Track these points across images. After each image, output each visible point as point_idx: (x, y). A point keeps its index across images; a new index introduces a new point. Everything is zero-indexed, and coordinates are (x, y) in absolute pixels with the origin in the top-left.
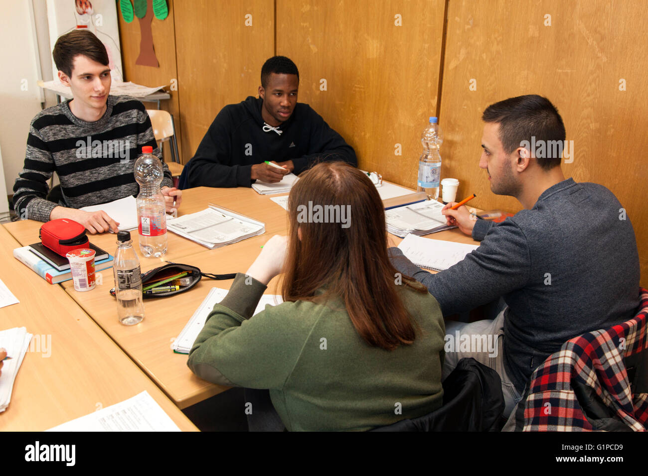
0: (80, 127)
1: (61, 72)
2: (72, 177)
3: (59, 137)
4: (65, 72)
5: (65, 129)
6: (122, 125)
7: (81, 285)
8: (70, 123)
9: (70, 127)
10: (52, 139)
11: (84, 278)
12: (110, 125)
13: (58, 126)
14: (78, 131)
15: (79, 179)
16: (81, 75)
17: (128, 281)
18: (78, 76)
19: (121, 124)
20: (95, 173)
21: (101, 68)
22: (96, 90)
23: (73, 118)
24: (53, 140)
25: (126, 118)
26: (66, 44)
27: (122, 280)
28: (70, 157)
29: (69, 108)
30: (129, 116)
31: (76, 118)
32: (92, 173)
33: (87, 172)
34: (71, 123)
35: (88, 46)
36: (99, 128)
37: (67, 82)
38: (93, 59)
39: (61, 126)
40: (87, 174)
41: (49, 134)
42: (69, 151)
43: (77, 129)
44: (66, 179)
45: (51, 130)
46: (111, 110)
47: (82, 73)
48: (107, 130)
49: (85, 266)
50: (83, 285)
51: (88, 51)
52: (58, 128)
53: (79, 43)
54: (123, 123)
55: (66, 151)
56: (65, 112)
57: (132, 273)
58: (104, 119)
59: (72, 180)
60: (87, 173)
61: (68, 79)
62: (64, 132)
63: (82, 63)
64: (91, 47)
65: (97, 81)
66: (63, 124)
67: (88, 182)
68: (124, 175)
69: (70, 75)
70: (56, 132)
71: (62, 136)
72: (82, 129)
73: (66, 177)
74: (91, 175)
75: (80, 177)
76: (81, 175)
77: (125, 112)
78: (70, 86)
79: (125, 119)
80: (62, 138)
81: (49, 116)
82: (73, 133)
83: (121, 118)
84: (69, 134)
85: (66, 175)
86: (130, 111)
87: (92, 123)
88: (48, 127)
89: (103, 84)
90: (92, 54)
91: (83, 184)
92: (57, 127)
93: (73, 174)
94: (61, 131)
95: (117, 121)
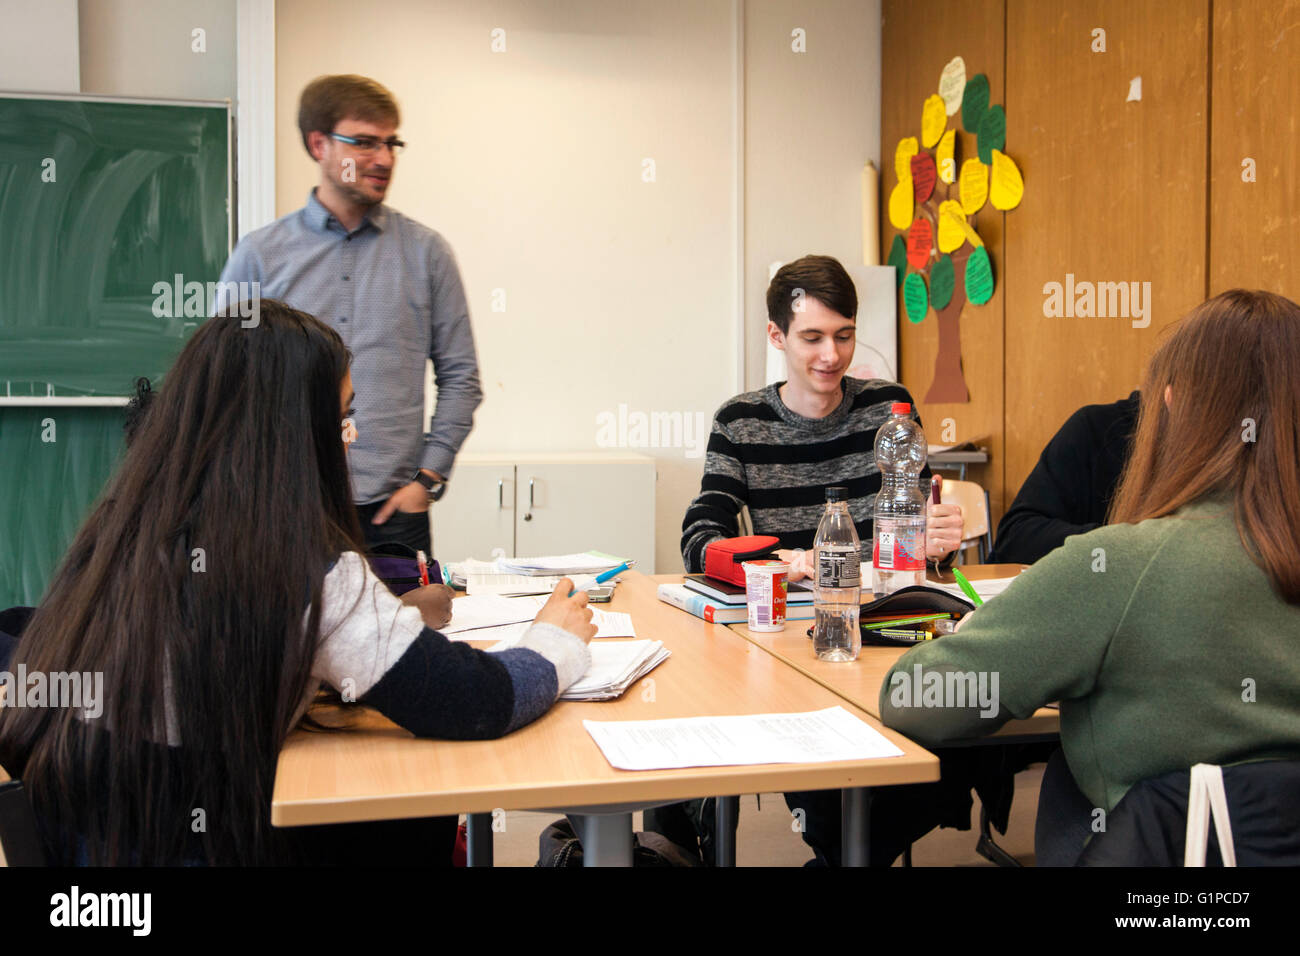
0: (793, 426)
1: (773, 324)
2: (772, 515)
3: (757, 441)
4: (779, 325)
5: (768, 428)
6: (868, 429)
7: (759, 618)
8: (776, 417)
9: (776, 424)
10: (746, 440)
11: (766, 605)
12: (845, 427)
13: (757, 420)
14: (789, 433)
15: (782, 521)
16: (803, 332)
17: (837, 574)
18: (798, 333)
19: (866, 427)
20: (812, 514)
21: (837, 322)
22: (823, 359)
23: (783, 409)
24: (748, 441)
25: (877, 415)
26: (788, 277)
27: (826, 570)
28: (772, 477)
29: (779, 395)
30: (883, 411)
31: (787, 411)
32: (806, 514)
33: (797, 509)
34: (779, 419)
35: (824, 282)
36: (825, 430)
37: (780, 342)
38: (827, 305)
39: (763, 422)
40: (797, 514)
41: (744, 432)
42: (771, 466)
43: (788, 430)
44: (761, 516)
45: (746, 426)
46: (851, 401)
47: (804, 327)
48: (840, 435)
49: (769, 583)
50: (762, 619)
51: (821, 290)
52: (758, 424)
53: (810, 277)
54: (870, 424)
55: (766, 466)
56: (772, 401)
57: (844, 558)
58: (838, 417)
59: (770, 520)
60: (798, 511)
61: (782, 336)
62: (766, 432)
63: (807, 310)
64: (828, 285)
65: (828, 344)
66: (765, 420)
67: (797, 529)
68: (864, 522)
69: (785, 329)
70: (754, 430)
71: (763, 439)
72: (796, 431)
73: (760, 512)
74: (804, 517)
75: (784, 517)
76: (787, 514)
77: (876, 406)
78: (784, 349)
79: (874, 418)
80: (763, 442)
81: (746, 404)
82: (780, 435)
83: (867, 416)
84: (773, 438)
85: (762, 509)
86: (885, 403)
87: (813, 422)
88: (741, 420)
89: (837, 350)
90: (828, 296)
91: (788, 530)
92: (755, 423)
93: (774, 510)
94: (761, 430)
95: (859, 421)
